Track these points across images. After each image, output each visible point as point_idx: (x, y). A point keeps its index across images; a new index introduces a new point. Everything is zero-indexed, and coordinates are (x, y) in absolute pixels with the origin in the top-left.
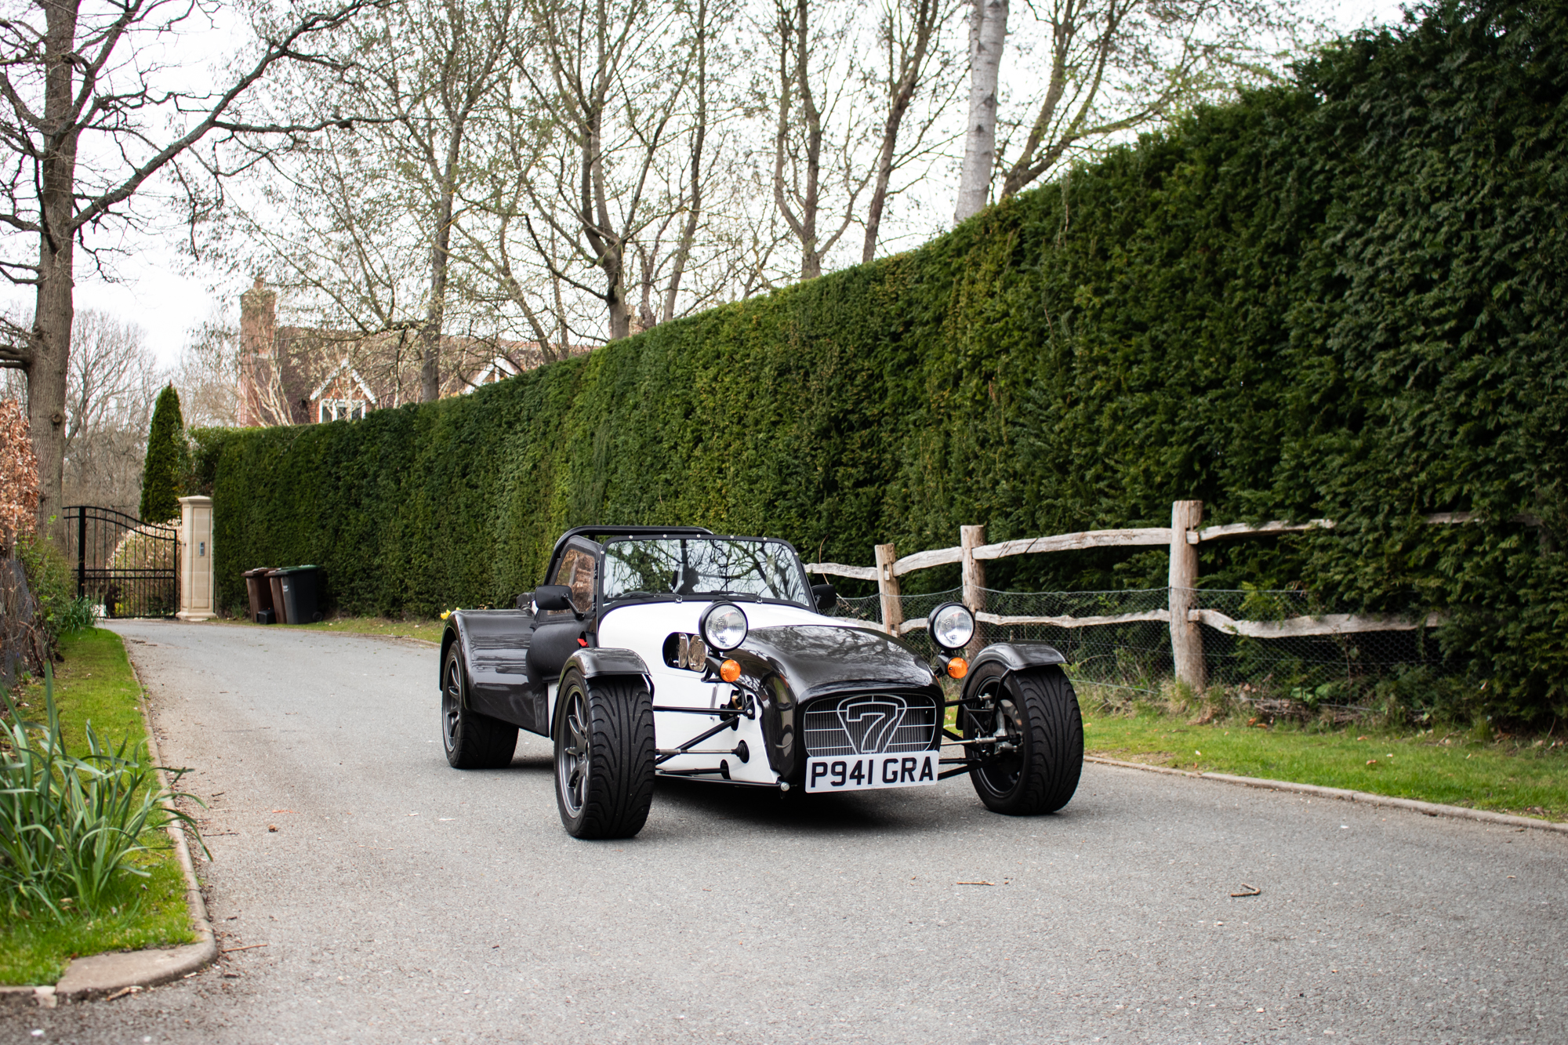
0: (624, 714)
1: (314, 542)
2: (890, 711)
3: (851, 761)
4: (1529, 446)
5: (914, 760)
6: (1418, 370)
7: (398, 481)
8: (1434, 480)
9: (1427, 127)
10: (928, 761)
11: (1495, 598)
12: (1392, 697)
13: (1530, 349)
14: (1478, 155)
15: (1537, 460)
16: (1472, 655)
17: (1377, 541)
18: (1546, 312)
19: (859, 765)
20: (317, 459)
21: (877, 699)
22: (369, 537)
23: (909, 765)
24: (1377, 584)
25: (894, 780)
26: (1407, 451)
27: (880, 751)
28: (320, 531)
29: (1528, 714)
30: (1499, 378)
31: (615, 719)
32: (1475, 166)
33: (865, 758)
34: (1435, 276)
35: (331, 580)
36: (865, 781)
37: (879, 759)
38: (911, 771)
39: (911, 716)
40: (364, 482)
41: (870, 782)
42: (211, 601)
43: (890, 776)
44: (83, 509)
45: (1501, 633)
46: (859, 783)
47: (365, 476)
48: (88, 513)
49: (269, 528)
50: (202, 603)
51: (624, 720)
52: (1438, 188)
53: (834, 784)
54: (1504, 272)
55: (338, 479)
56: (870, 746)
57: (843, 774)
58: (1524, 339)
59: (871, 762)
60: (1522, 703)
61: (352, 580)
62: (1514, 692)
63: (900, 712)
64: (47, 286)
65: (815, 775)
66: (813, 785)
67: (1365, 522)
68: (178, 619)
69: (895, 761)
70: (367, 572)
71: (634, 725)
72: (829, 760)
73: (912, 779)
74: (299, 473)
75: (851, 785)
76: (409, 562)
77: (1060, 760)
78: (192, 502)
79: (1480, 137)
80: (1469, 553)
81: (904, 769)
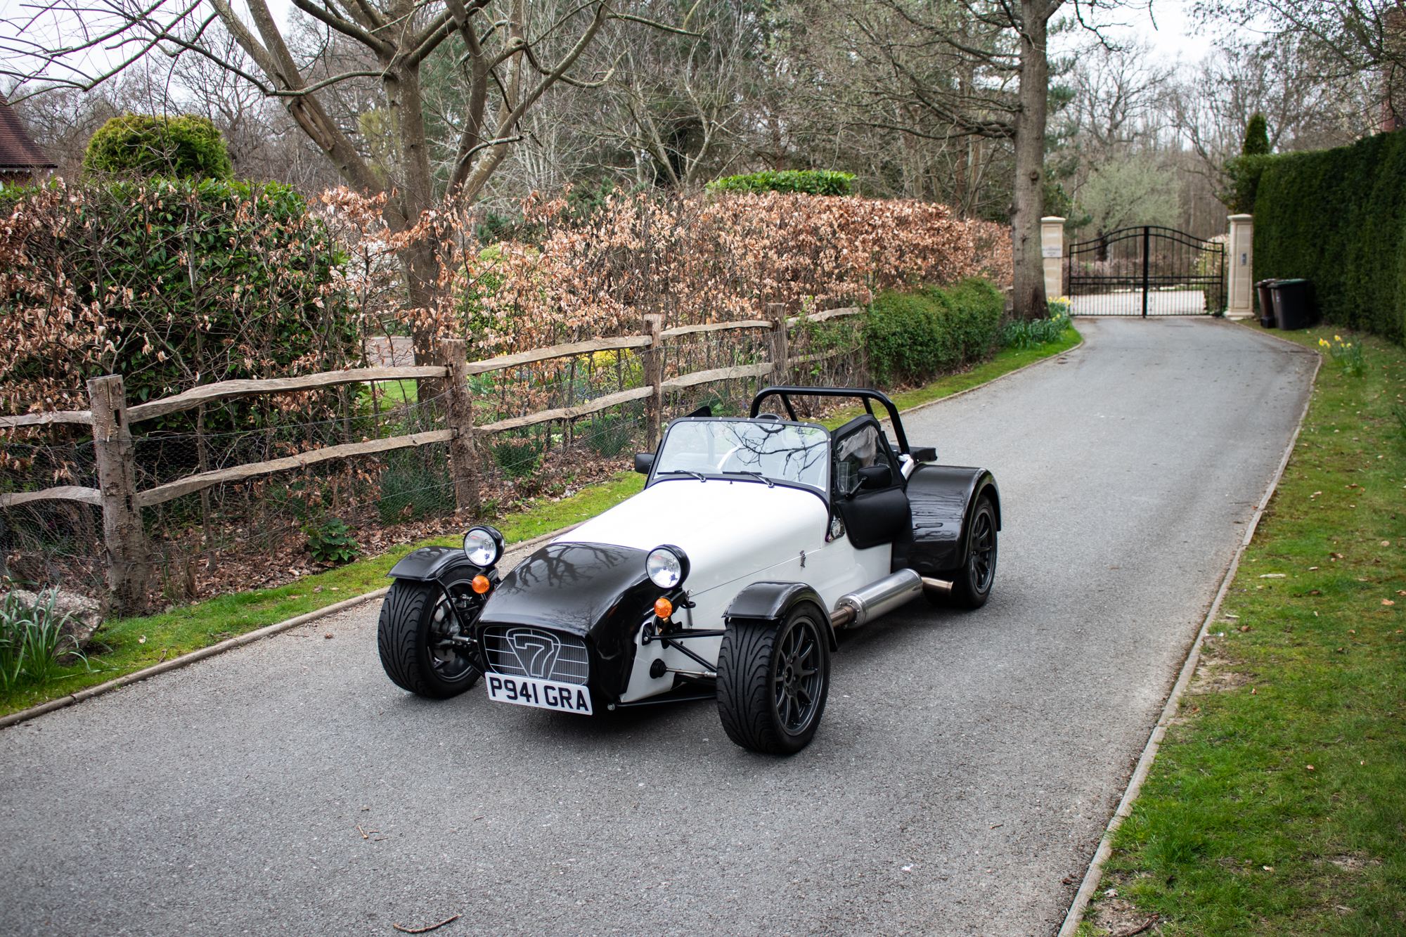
0: (399, 609)
1: (1307, 258)
2: (548, 645)
3: (519, 681)
5: (569, 692)
7: (1360, 207)
10: (580, 694)
19: (525, 686)
20: (1316, 183)
21: (535, 633)
22: (1338, 257)
23: (565, 694)
25: (556, 704)
27: (545, 677)
28: (1312, 249)
31: (393, 612)
33: (530, 681)
35: (1317, 292)
36: (532, 699)
37: (541, 684)
38: (568, 699)
39: (565, 653)
40: (1343, 206)
41: (537, 702)
42: (1251, 303)
43: (552, 700)
44: (1146, 229)
46: (528, 701)
47: (1343, 201)
48: (1152, 231)
49: (1281, 244)
50: (1243, 304)
51: (398, 614)
53: (509, 697)
55: (1328, 202)
56: (537, 670)
57: (514, 690)
59: (534, 685)
61: (1329, 294)
63: (556, 647)
64: (1026, 69)
65: (494, 688)
66: (494, 695)
68: (1223, 317)
69: (553, 688)
70: (1337, 288)
71: (403, 618)
72: (503, 677)
73: (571, 707)
74: (1303, 197)
75: (522, 701)
76: (1359, 281)
77: (741, 712)
78: (1236, 220)
81: (562, 698)
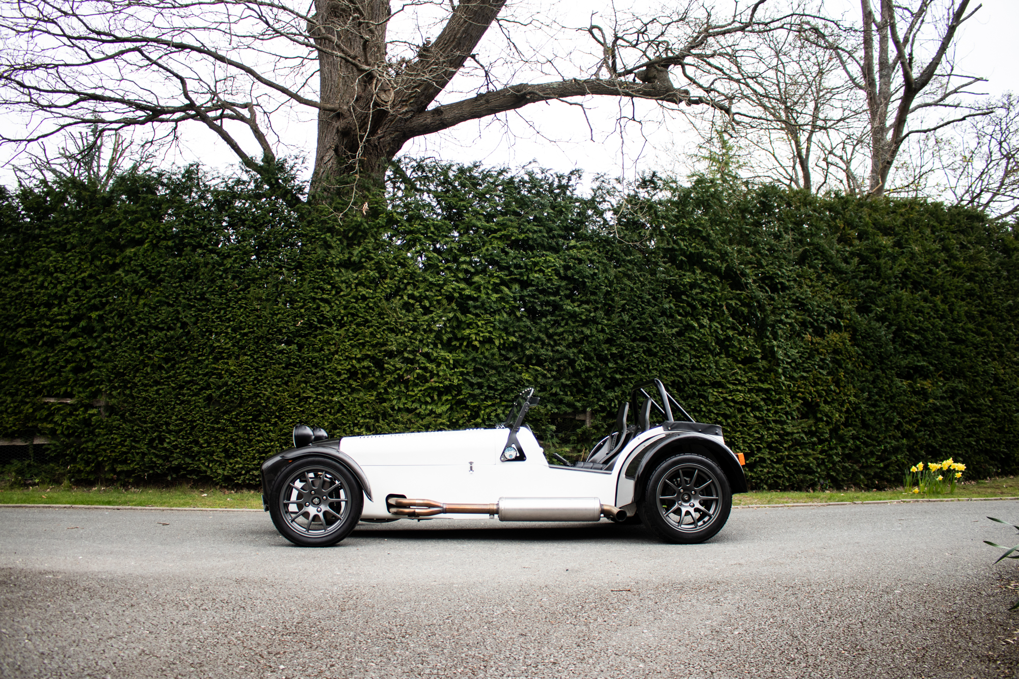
4: (107, 375)
6: (45, 339)
8: (52, 385)
9: (48, 240)
11: (83, 432)
12: (14, 474)
13: (109, 340)
14: (81, 260)
15: (110, 381)
16: (67, 455)
17: (15, 407)
18: (117, 327)
24: (14, 425)
26: (36, 371)
29: (92, 477)
30: (90, 348)
32: (79, 263)
34: (56, 302)
45: (84, 446)
52: (60, 268)
54: (95, 308)
58: (105, 335)
60: (89, 473)
62: (88, 469)
67: (9, 399)
79: (81, 253)
80: (71, 414)
